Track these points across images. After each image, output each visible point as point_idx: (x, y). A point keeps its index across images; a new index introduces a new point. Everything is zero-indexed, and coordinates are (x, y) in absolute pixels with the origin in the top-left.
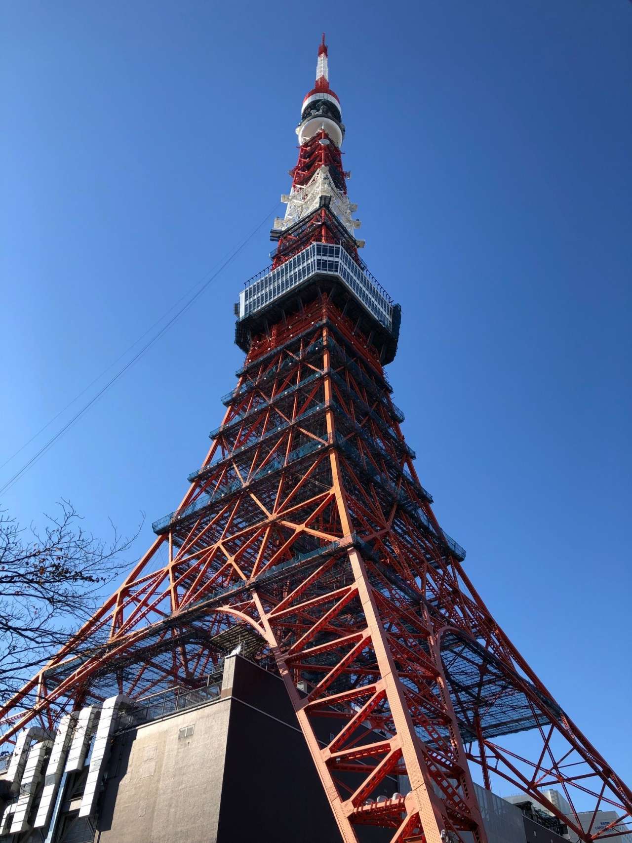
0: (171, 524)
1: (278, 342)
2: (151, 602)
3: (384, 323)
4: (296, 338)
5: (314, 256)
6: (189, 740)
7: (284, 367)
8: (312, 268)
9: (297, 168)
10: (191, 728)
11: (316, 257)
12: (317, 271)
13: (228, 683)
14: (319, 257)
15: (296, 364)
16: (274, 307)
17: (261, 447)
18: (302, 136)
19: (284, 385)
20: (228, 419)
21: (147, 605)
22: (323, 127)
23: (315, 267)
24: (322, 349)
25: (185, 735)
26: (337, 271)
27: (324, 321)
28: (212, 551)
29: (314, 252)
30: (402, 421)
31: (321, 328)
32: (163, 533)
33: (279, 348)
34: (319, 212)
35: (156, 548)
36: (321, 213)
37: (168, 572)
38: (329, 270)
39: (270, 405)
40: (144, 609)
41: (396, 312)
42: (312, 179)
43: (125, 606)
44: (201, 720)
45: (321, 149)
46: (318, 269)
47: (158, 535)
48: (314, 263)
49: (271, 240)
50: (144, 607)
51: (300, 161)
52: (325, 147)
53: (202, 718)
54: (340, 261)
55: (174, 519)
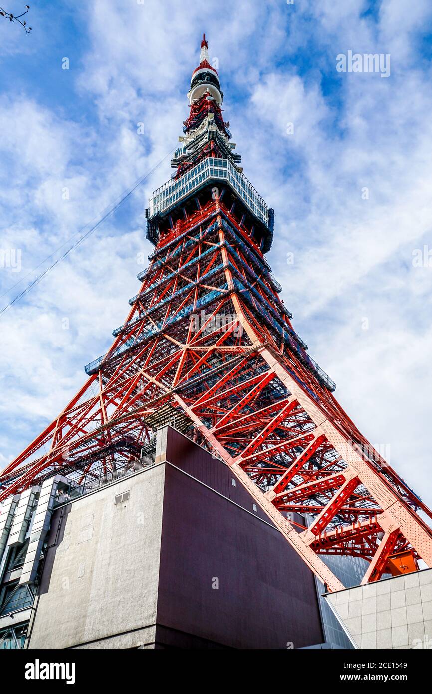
0: (100, 366)
1: (181, 231)
3: (262, 220)
4: (196, 226)
5: (207, 166)
6: (126, 503)
7: (187, 246)
8: (206, 175)
9: (190, 119)
10: (127, 494)
11: (209, 167)
12: (210, 177)
13: (161, 451)
14: (212, 167)
15: (197, 243)
16: (177, 207)
17: (171, 304)
18: (192, 99)
19: (188, 259)
20: (143, 289)
22: (208, 91)
23: (208, 174)
24: (218, 229)
25: (121, 499)
26: (226, 177)
27: (218, 211)
29: (207, 164)
30: (280, 291)
31: (215, 216)
32: (94, 374)
33: (182, 235)
34: (208, 144)
35: (88, 385)
36: (210, 144)
38: (220, 176)
39: (177, 274)
41: (271, 214)
42: (202, 124)
43: (64, 427)
44: (136, 485)
45: (207, 104)
46: (211, 175)
47: (90, 375)
48: (208, 171)
49: (172, 167)
51: (191, 115)
52: (210, 102)
53: (137, 483)
54: (228, 170)
55: (102, 362)
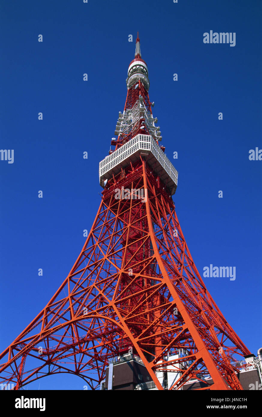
2: (60, 314)
21: (58, 316)
28: (90, 289)
37: (68, 299)
40: (58, 317)
50: (57, 316)
